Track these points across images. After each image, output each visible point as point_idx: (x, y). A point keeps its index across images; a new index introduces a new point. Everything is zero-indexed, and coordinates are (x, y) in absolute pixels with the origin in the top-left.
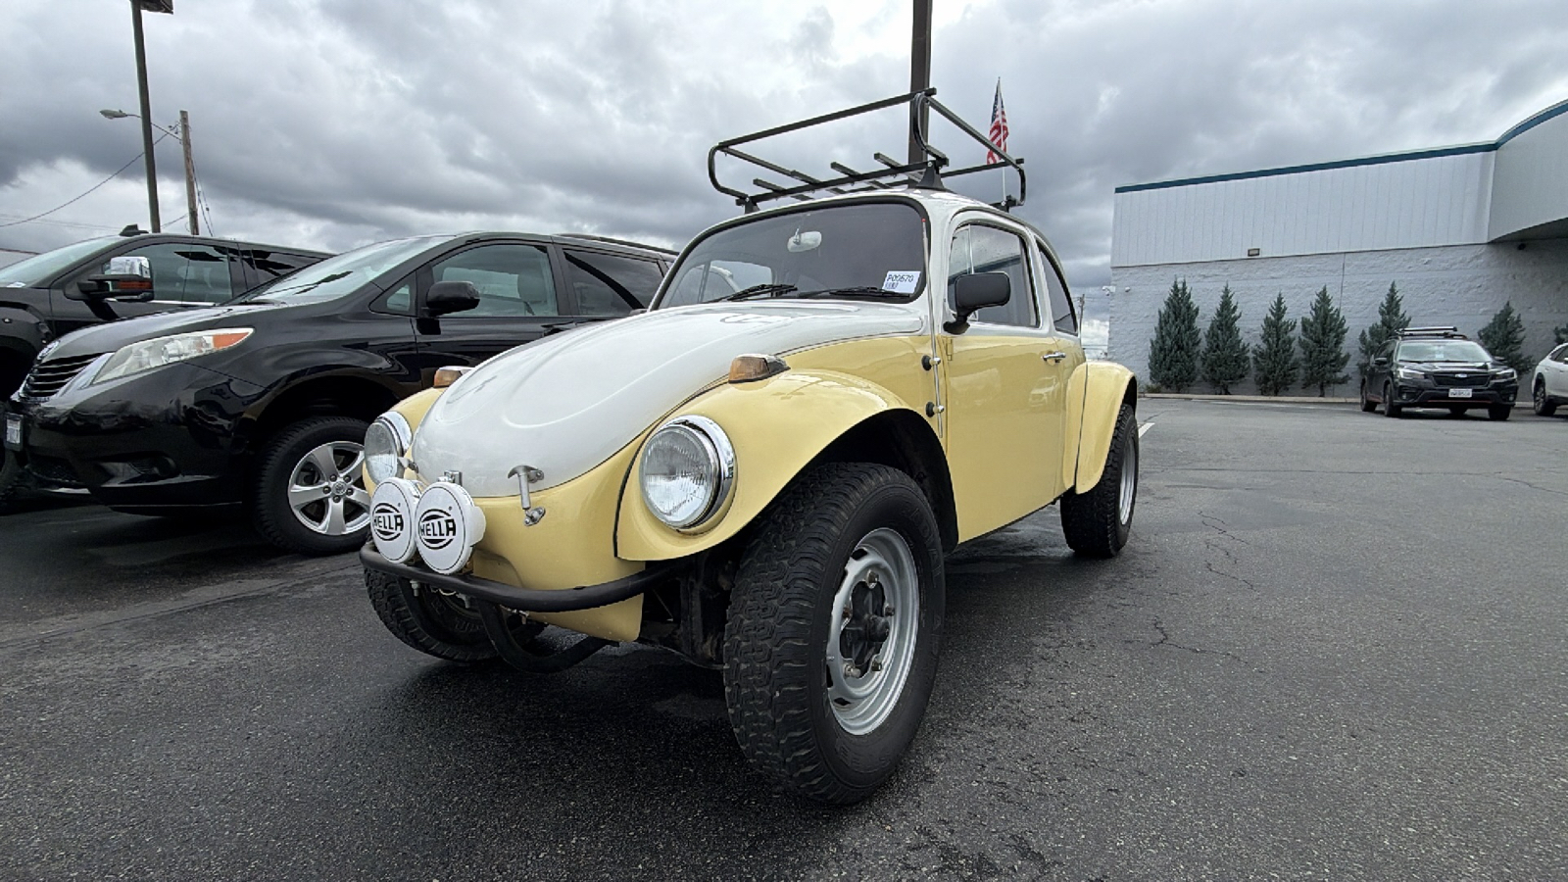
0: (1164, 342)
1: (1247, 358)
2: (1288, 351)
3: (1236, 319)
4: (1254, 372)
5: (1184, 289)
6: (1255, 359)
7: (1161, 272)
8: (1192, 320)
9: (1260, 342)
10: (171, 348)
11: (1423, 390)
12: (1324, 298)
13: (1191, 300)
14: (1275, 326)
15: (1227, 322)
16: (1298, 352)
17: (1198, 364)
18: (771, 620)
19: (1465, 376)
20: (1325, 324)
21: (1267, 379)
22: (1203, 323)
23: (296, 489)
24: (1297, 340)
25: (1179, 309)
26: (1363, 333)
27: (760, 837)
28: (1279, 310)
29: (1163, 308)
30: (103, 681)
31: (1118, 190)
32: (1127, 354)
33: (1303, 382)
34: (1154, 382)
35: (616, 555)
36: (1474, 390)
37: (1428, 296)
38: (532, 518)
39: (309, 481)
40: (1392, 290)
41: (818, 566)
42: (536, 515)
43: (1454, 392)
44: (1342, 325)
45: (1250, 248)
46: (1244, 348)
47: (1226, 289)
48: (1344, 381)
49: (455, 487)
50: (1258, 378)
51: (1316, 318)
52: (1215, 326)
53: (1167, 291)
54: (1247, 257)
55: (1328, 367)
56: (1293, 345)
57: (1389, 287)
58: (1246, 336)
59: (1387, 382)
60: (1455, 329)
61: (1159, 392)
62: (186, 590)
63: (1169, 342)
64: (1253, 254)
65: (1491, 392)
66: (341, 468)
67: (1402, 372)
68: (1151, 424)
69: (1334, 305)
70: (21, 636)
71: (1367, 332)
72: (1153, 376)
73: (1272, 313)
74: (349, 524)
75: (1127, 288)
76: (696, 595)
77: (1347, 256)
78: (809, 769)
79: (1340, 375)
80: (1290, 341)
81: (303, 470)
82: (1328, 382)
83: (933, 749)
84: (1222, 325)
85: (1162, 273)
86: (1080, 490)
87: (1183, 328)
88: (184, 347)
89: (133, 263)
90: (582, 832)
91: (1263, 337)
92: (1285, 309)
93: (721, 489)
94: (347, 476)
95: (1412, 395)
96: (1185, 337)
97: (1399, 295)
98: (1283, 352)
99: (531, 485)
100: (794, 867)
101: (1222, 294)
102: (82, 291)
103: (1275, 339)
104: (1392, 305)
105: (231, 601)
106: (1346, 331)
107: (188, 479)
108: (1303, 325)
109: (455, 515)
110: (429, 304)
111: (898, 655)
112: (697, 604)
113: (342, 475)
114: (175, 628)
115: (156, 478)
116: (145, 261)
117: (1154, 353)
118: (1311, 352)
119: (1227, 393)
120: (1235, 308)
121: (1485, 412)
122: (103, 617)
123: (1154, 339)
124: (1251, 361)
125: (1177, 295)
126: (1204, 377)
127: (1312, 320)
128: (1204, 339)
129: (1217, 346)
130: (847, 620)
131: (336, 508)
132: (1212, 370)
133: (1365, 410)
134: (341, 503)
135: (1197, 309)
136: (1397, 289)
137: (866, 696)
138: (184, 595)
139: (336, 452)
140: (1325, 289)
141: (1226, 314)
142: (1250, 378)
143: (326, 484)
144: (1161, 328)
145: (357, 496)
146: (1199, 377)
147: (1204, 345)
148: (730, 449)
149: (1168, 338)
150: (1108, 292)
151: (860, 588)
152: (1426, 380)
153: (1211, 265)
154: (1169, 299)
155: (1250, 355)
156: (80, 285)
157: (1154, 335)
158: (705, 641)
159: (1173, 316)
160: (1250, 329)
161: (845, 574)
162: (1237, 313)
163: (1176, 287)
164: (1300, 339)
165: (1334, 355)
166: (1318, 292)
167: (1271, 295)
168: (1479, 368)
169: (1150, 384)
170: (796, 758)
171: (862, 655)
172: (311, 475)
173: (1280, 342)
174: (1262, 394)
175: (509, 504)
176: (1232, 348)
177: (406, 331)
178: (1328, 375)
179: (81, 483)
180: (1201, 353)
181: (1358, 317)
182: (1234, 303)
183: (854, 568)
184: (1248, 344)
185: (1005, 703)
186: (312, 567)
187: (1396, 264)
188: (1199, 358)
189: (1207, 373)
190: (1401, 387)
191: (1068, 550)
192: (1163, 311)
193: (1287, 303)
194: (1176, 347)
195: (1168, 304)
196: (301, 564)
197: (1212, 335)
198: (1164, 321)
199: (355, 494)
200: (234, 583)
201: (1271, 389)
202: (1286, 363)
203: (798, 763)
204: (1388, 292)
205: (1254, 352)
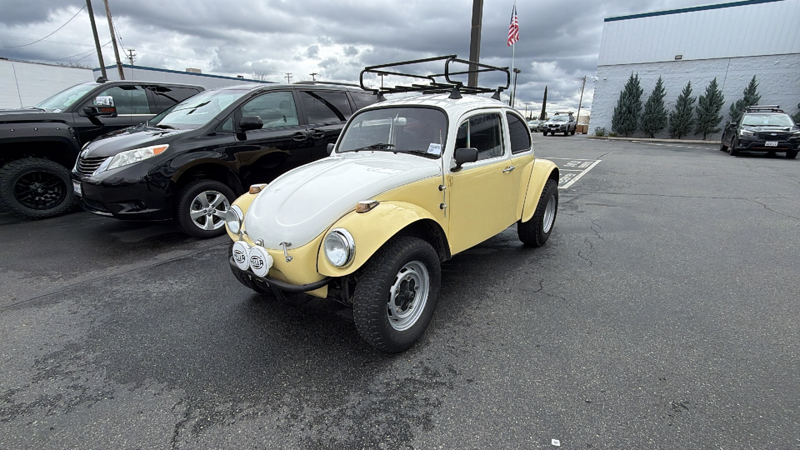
0: (621, 109)
1: (666, 118)
2: (690, 114)
3: (663, 96)
4: (669, 125)
5: (636, 79)
6: (671, 120)
7: (624, 69)
8: (639, 96)
9: (675, 109)
10: (137, 155)
11: (752, 142)
12: (714, 84)
13: (640, 85)
14: (684, 100)
15: (657, 98)
16: (695, 115)
17: (639, 121)
18: (367, 298)
19: (776, 134)
20: (713, 98)
21: (675, 130)
22: (644, 99)
23: (193, 212)
24: (696, 108)
25: (632, 89)
26: (733, 104)
27: (366, 362)
28: (688, 91)
29: (623, 89)
30: (139, 296)
31: (606, 20)
32: (601, 115)
33: (695, 132)
34: (614, 131)
35: (317, 271)
36: (779, 142)
37: (773, 83)
38: (288, 260)
39: (198, 208)
40: (753, 80)
41: (383, 281)
42: (290, 259)
43: (768, 143)
44: (721, 100)
45: (677, 55)
46: (665, 113)
47: (660, 79)
48: (717, 131)
49: (262, 248)
50: (670, 129)
51: (707, 96)
52: (651, 101)
53: (626, 80)
54: (674, 60)
55: (710, 123)
56: (692, 111)
57: (752, 78)
58: (668, 106)
59: (734, 137)
60: (778, 107)
61: (616, 136)
62: (156, 255)
63: (624, 109)
64: (678, 58)
65: (788, 144)
66: (211, 201)
67: (742, 132)
68: (600, 161)
69: (719, 88)
70: (102, 275)
71: (735, 104)
72: (614, 127)
73: (683, 92)
74: (216, 225)
75: (605, 78)
76: (347, 282)
77: (731, 60)
78: (380, 343)
79: (716, 128)
80: (691, 109)
81: (195, 203)
82: (709, 132)
83: (433, 333)
84: (655, 99)
85: (626, 69)
86: (523, 221)
87: (633, 101)
88: (143, 154)
89: (106, 99)
90: (309, 358)
91: (676, 107)
92: (692, 90)
93: (350, 254)
94: (213, 205)
95: (746, 145)
96: (633, 106)
97: (756, 83)
98: (687, 115)
99: (287, 247)
100: (376, 372)
101: (657, 82)
102: (86, 113)
103: (683, 108)
104: (752, 87)
105: (175, 261)
106: (723, 103)
107: (151, 210)
108: (700, 100)
109: (262, 259)
110: (241, 127)
111: (420, 303)
112: (347, 285)
113: (211, 205)
114: (157, 273)
115: (138, 210)
116: (111, 98)
117: (615, 115)
118: (702, 115)
119: (653, 137)
120: (664, 89)
121: (784, 154)
122: (129, 267)
123: (616, 107)
124: (668, 119)
125: (632, 82)
126: (641, 129)
127: (705, 97)
128: (644, 108)
129: (651, 111)
130: (398, 294)
131: (210, 219)
132: (646, 125)
133: (722, 150)
134: (212, 216)
135: (643, 90)
136: (756, 79)
137: (405, 318)
138: (156, 257)
139: (207, 195)
140: (715, 80)
141: (659, 91)
142: (666, 129)
143: (205, 209)
144: (621, 101)
145: (217, 213)
146: (638, 129)
147: (643, 111)
148: (353, 240)
149: (624, 107)
150: (594, 80)
151: (404, 282)
152: (755, 137)
153: (654, 65)
154: (628, 84)
155: (668, 116)
156: (84, 110)
157: (616, 105)
158: (350, 297)
159: (628, 94)
160: (670, 102)
161: (397, 278)
162: (664, 93)
163: (632, 77)
164: (697, 107)
165: (714, 117)
166: (711, 81)
167: (685, 83)
168: (784, 130)
169: (611, 132)
170: (376, 340)
171: (405, 303)
172: (198, 206)
173: (686, 109)
174: (672, 138)
175: (281, 253)
176: (658, 112)
177: (233, 139)
178: (709, 128)
179: (108, 211)
180: (641, 115)
181: (731, 95)
182: (663, 87)
183: (401, 276)
184: (668, 111)
185: (466, 316)
186: (203, 244)
187: (759, 64)
188: (640, 117)
189: (643, 126)
190: (740, 140)
191: (521, 243)
192: (623, 92)
193: (692, 87)
194: (628, 112)
195: (626, 88)
196: (198, 242)
197: (648, 105)
198: (623, 96)
199: (216, 212)
200: (174, 252)
201: (677, 135)
202: (687, 121)
203: (376, 342)
204: (751, 81)
205: (671, 115)
